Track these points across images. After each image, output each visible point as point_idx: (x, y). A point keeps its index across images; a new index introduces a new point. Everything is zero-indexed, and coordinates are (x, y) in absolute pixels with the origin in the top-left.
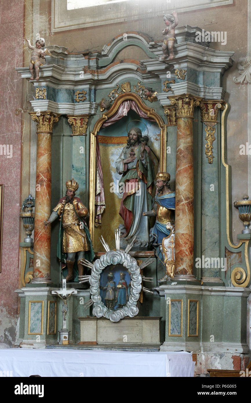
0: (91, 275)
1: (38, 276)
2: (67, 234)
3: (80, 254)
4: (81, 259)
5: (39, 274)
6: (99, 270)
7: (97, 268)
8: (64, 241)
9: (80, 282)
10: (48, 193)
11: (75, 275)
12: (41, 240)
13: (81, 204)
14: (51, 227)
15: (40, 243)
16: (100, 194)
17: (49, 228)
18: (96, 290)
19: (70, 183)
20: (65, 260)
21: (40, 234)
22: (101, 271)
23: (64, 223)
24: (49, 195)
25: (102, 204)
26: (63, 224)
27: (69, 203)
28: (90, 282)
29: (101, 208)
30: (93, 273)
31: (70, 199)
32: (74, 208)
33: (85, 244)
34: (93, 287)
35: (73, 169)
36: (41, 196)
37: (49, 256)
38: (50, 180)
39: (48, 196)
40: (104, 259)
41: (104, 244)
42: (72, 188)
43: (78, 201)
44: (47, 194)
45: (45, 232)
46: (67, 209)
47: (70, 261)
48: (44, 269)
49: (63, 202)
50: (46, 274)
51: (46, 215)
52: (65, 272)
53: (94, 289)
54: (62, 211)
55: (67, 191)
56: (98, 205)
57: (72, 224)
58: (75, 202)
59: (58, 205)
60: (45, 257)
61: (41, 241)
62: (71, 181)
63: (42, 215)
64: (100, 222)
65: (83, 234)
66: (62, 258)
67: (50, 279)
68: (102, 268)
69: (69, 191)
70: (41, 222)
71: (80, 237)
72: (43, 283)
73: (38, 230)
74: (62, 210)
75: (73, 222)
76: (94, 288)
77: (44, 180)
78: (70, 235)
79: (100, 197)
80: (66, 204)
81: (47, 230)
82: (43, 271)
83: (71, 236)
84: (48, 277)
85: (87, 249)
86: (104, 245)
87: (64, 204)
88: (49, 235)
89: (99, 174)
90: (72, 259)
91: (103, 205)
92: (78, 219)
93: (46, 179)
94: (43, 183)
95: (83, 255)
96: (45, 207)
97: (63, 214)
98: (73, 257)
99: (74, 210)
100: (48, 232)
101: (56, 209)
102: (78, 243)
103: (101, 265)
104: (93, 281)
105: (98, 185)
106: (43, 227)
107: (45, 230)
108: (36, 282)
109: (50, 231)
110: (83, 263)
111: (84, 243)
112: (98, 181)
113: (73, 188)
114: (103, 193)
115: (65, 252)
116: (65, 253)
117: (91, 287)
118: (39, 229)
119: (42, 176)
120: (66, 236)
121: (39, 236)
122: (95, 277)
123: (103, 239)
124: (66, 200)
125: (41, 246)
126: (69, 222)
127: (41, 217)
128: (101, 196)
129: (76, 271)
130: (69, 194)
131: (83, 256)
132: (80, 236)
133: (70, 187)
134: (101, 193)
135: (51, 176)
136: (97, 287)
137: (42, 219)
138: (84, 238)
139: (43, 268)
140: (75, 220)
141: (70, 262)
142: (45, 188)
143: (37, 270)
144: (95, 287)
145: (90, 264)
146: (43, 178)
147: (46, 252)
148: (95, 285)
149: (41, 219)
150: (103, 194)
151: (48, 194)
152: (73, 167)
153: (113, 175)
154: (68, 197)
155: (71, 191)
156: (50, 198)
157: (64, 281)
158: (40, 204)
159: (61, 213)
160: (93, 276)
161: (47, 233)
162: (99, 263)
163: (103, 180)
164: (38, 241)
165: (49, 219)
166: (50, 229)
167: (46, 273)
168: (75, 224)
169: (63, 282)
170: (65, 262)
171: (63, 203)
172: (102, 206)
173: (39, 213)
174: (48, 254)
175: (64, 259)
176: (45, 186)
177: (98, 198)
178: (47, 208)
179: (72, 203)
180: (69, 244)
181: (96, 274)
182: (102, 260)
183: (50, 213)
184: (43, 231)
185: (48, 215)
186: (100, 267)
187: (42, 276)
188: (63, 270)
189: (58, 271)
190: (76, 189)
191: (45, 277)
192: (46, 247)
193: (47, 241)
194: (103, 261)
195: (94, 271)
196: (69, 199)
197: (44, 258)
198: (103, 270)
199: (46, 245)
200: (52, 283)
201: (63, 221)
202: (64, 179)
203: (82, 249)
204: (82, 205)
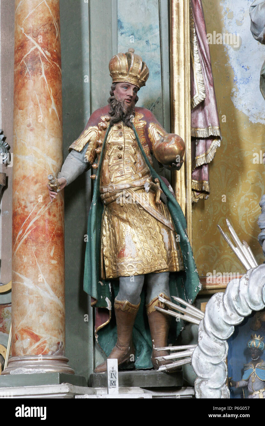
0: (197, 342)
1: (29, 352)
2: (115, 219)
3: (156, 280)
4: (161, 296)
5: (31, 344)
6: (225, 327)
7: (216, 321)
8: (105, 243)
9: (162, 368)
10: (55, 96)
11: (138, 347)
12: (37, 238)
13: (157, 128)
14: (63, 201)
15: (34, 248)
16: (202, 104)
17: (59, 202)
18: (218, 391)
19: (123, 62)
20: (107, 300)
21: (34, 221)
22: (230, 331)
23: (106, 187)
24: (56, 103)
25: (211, 134)
26: (105, 190)
27: (121, 124)
28: (194, 364)
29: (206, 147)
30: (203, 338)
31: (125, 110)
32: (137, 139)
33: (170, 249)
34: (203, 380)
35: (122, 34)
36: (32, 103)
37: (61, 289)
38: (57, 58)
39: (53, 106)
40: (239, 291)
41: (236, 246)
42: (130, 76)
43: (148, 119)
44: (52, 98)
45: (49, 214)
46: (114, 144)
47: (126, 302)
48: (47, 330)
49: (101, 121)
50: (54, 345)
51: (51, 163)
52: (107, 340)
53: (210, 388)
54: (98, 150)
55: (113, 89)
56: (200, 135)
57: (134, 187)
58: (139, 121)
59: (86, 132)
60: (52, 293)
61: (36, 241)
62: (129, 57)
63: (39, 162)
64: (207, 189)
65: (164, 218)
66: (99, 293)
67: (65, 361)
68: (235, 319)
69: (122, 87)
70: (36, 183)
71: (158, 229)
72: (47, 372)
73: (25, 207)
74: (98, 145)
75: (135, 180)
76: (210, 385)
77: (41, 55)
78: (126, 221)
79: (205, 114)
80: (111, 126)
81: (55, 209)
82: (44, 336)
83: (130, 224)
84: (61, 353)
85: (177, 267)
86: (236, 250)
87: (105, 129)
88: (59, 224)
89: (200, 46)
90: (132, 297)
91: (212, 138)
92: (148, 173)
93: (47, 52)
94: (38, 65)
95: (166, 283)
96: (46, 137)
97: (103, 158)
98: (137, 290)
99: (137, 145)
100: (57, 215)
101: (79, 144)
102: (152, 246)
103: (231, 310)
104: (206, 363)
105: (198, 78)
106: (40, 200)
107: (47, 208)
108: (25, 371)
109: (61, 213)
110: (167, 307)
111: (167, 247)
112: (197, 67)
113: (134, 77)
114: (212, 101)
115: (107, 275)
116: (107, 280)
117: (197, 381)
118: (28, 204)
119: (35, 43)
120: (113, 226)
121: (31, 228)
122: (210, 349)
123: (231, 229)
124: (112, 115)
125: (37, 254)
126: (125, 182)
127: (35, 168)
128: (207, 111)
129: (142, 335)
130: (121, 94)
131: (166, 288)
132: (156, 225)
133: (122, 74)
134: (206, 102)
135: (60, 46)
136: (219, 379)
137: (37, 175)
138: (168, 230)
139: (44, 324)
140: (141, 175)
141: (128, 304)
142: (44, 80)
143: (25, 331)
144: (213, 381)
145: (190, 309)
146: (37, 50)
147: (52, 275)
148: (213, 375)
149: (34, 175)
150: (211, 106)
151: (54, 98)
152: (122, 27)
153: (231, 56)
154: (117, 105)
155: (127, 87)
156: (59, 111)
157: (113, 364)
158: (31, 130)
159: (95, 156)
160: (204, 345)
161: (54, 216)
162: (224, 305)
163: (211, 65)
164: (26, 242)
165: (62, 173)
166: (62, 205)
167: (55, 340)
168: (142, 188)
169: (109, 369)
170: (109, 307)
171: (101, 124)
172: (209, 142)
173: (27, 157)
174: (58, 281)
175: (104, 299)
176: (44, 75)
177: (197, 116)
178: (52, 140)
179: (129, 125)
180: (123, 250)
181: (216, 341)
182: (233, 294)
183: (61, 157)
184: (43, 210)
185: (54, 162)
186: (228, 317)
187: (41, 351)
188: (102, 332)
189: (85, 338)
190: (143, 79)
191: (50, 353)
192: (53, 258)
193: (56, 243)
194: (238, 298)
195: (206, 331)
196: (120, 109)
197: (46, 293)
198: (237, 327)
199: (52, 254)
200: (72, 372)
201: (102, 181)
202: (93, 62)
203: (163, 265)
204: (161, 130)
